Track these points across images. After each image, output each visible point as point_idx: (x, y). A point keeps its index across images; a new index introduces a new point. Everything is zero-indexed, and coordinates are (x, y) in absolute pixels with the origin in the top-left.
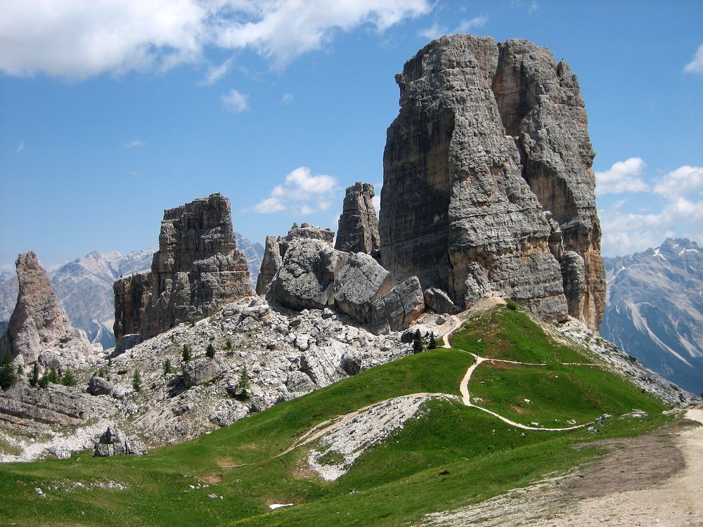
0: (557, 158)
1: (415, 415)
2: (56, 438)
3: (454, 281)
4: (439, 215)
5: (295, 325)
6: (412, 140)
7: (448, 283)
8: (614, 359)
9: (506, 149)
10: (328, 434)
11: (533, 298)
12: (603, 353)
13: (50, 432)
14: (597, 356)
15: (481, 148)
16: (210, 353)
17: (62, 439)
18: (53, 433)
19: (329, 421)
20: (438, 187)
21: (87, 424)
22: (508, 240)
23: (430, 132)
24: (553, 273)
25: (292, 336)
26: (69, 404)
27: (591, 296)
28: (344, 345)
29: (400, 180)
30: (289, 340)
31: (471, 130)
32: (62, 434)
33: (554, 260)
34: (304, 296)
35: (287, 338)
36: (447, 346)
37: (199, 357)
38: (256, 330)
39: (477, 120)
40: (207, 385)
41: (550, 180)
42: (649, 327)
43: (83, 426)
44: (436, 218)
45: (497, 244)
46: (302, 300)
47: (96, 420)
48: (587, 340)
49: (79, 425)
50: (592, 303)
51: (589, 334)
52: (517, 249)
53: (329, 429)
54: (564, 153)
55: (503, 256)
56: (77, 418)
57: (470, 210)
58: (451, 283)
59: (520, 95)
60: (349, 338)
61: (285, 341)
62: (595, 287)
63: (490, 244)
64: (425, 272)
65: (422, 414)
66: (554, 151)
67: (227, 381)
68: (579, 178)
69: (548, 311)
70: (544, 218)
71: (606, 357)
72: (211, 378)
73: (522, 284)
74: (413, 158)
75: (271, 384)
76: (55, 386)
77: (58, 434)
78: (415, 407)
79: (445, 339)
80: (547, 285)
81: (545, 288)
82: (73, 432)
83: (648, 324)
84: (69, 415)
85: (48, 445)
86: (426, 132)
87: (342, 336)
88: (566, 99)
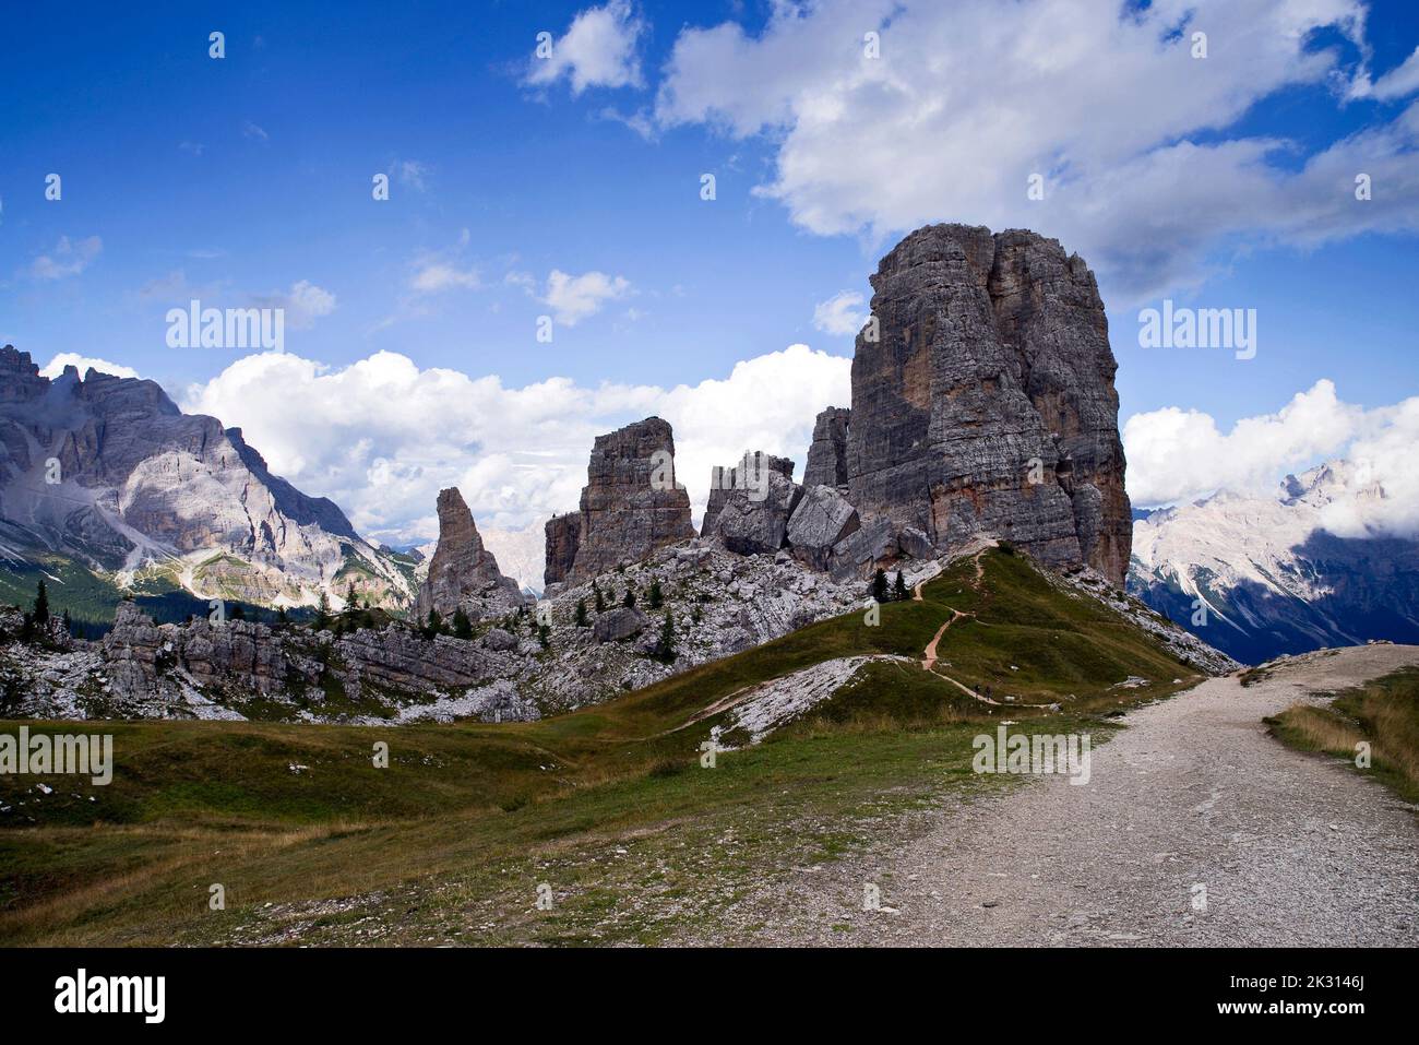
0: (1068, 370)
1: (850, 681)
2: (440, 700)
3: (934, 518)
4: (919, 441)
5: (739, 573)
6: (885, 350)
7: (927, 521)
8: (1141, 620)
9: (1001, 357)
10: (740, 705)
11: (1035, 540)
12: (1126, 611)
13: (434, 692)
14: (1118, 615)
15: (968, 355)
16: (629, 601)
17: (447, 702)
18: (438, 694)
19: (746, 689)
20: (918, 405)
21: (478, 685)
22: (1004, 468)
23: (907, 340)
24: (1061, 510)
25: (735, 585)
26: (458, 660)
27: (1113, 540)
28: (797, 597)
29: (872, 398)
30: (731, 590)
31: (957, 333)
32: (448, 695)
33: (1063, 494)
34: (754, 538)
35: (729, 589)
36: (919, 598)
37: (615, 607)
38: (693, 577)
39: (964, 323)
40: (622, 641)
41: (1059, 398)
42: (1200, 591)
43: (475, 687)
44: (916, 444)
45: (988, 473)
46: (750, 543)
47: (490, 681)
48: (1106, 594)
49: (471, 686)
50: (1114, 548)
51: (1108, 587)
52: (1015, 480)
53: (743, 699)
54: (1076, 361)
55: (996, 488)
56: (468, 676)
57: (955, 431)
58: (931, 521)
59: (1023, 296)
60: (804, 589)
61: (726, 592)
62: (1118, 529)
63: (980, 474)
64: (901, 509)
65: (857, 681)
66: (1063, 360)
67: (646, 638)
68: (1095, 394)
69: (1056, 558)
70: (1050, 442)
71: (1131, 617)
72: (629, 633)
73: (1021, 523)
74: (887, 371)
75: (702, 642)
76: (443, 638)
77: (443, 695)
78: (851, 672)
79: (918, 589)
80: (1054, 524)
81: (1051, 529)
82: (463, 694)
83: (1198, 587)
84: (459, 673)
85: (429, 708)
86: (903, 339)
87: (794, 587)
88: (1079, 299)
